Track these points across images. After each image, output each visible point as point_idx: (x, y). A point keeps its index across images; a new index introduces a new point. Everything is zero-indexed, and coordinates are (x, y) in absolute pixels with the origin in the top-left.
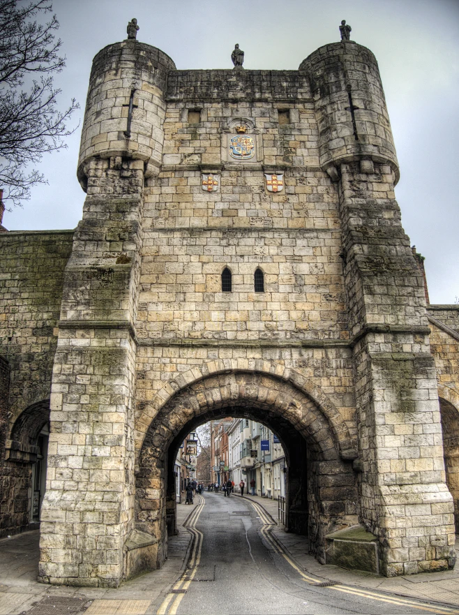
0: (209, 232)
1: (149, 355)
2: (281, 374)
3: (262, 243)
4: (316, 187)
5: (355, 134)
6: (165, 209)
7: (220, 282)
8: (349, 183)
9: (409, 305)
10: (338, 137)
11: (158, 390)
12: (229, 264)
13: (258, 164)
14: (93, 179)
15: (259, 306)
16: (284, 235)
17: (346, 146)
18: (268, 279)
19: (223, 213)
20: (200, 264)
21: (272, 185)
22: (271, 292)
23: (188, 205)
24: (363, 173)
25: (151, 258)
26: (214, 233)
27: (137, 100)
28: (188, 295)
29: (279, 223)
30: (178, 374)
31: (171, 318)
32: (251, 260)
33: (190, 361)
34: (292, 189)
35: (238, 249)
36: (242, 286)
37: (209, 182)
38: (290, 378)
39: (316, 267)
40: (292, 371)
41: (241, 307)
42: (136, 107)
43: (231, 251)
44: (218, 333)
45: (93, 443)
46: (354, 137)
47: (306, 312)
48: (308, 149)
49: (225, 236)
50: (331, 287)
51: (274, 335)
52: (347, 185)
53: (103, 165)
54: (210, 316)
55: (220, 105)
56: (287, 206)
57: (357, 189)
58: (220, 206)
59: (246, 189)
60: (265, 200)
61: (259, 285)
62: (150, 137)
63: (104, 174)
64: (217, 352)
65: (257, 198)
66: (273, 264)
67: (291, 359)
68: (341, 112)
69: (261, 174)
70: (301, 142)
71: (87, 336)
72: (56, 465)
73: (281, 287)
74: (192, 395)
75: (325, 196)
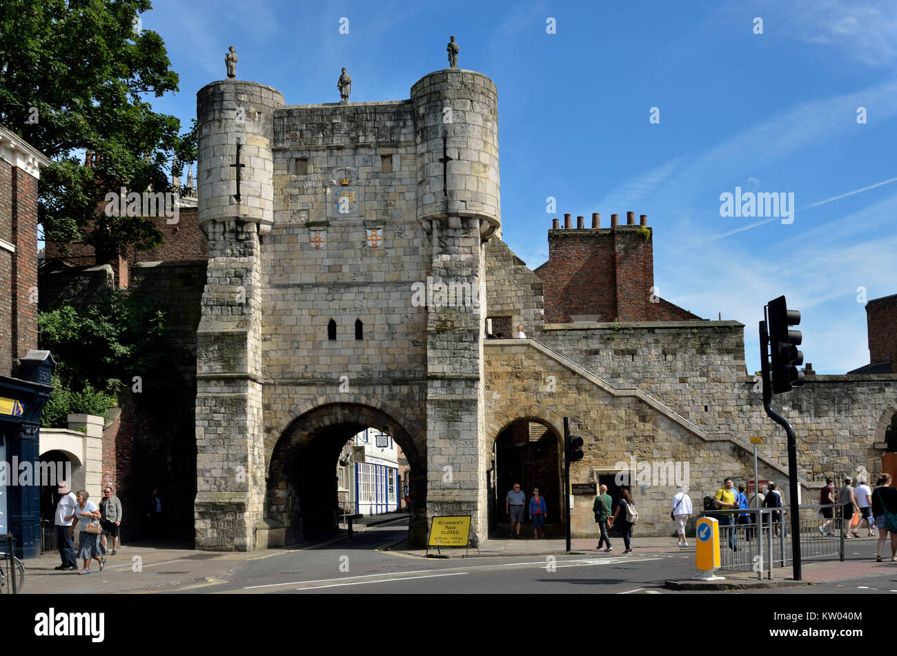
0: (317, 289)
1: (272, 391)
2: (374, 406)
3: (361, 297)
4: (413, 239)
5: (445, 190)
6: (280, 266)
7: (327, 332)
8: (437, 239)
9: (464, 357)
10: (431, 192)
11: (281, 418)
12: (333, 317)
13: (359, 219)
14: (213, 242)
15: (359, 352)
16: (381, 289)
17: (436, 202)
18: (365, 329)
19: (330, 269)
20: (310, 317)
21: (372, 240)
22: (368, 340)
23: (300, 262)
24: (451, 229)
25: (270, 312)
26: (321, 289)
27: (243, 159)
28: (301, 344)
29: (378, 277)
30: (295, 406)
31: (288, 362)
32: (352, 313)
33: (303, 397)
34: (390, 244)
35: (341, 302)
36: (345, 335)
37: (317, 240)
38: (381, 409)
39: (407, 317)
40: (383, 403)
41: (343, 352)
42: (243, 166)
43: (335, 305)
44: (325, 374)
45: (228, 459)
46: (443, 193)
47: (397, 356)
48: (407, 200)
49: (330, 291)
50: (418, 334)
51: (369, 375)
52: (435, 241)
53: (219, 228)
54: (318, 361)
55: (326, 152)
56: (385, 260)
57: (444, 245)
58: (327, 262)
59: (349, 245)
60: (366, 255)
61: (359, 334)
62: (260, 197)
63: (222, 237)
64: (324, 389)
65: (359, 254)
66: (370, 316)
67: (383, 394)
68: (435, 163)
69: (363, 228)
70: (400, 193)
71: (219, 385)
72: (203, 476)
73: (376, 335)
74: (308, 422)
75: (420, 249)
